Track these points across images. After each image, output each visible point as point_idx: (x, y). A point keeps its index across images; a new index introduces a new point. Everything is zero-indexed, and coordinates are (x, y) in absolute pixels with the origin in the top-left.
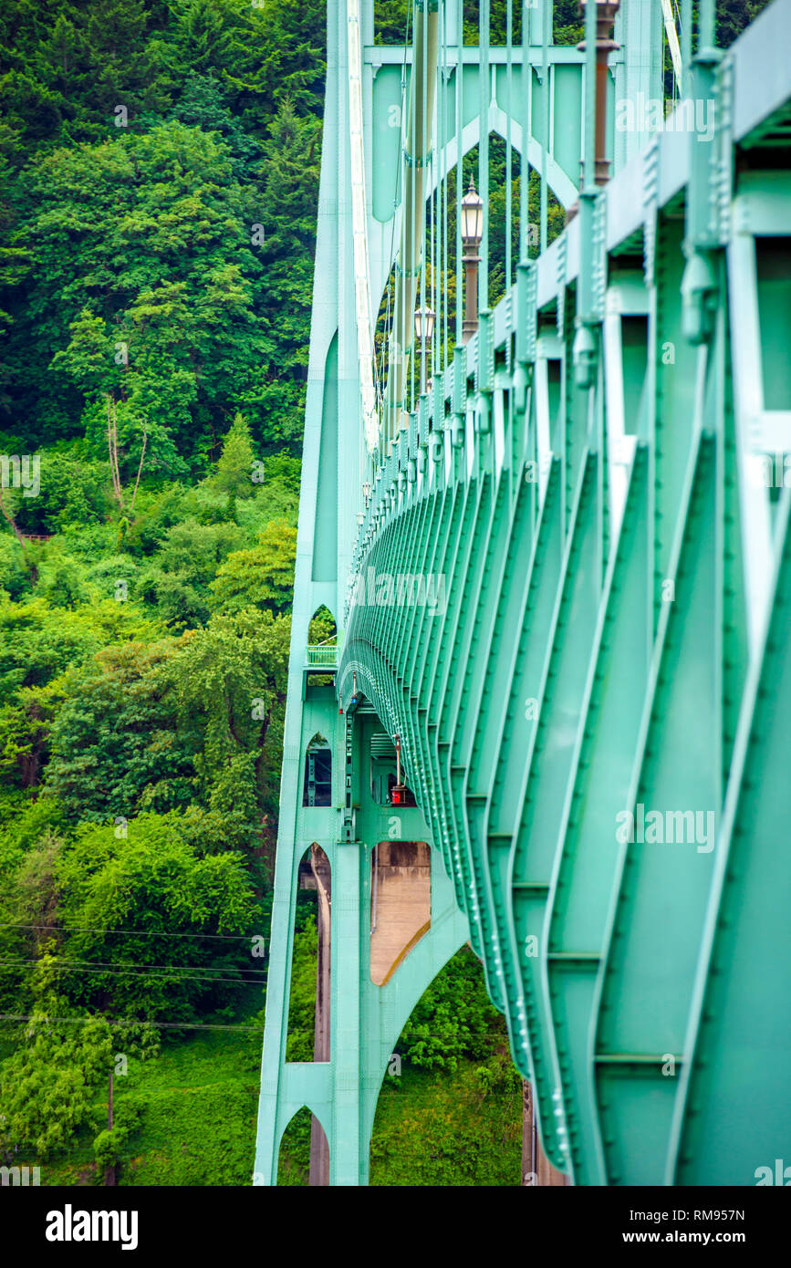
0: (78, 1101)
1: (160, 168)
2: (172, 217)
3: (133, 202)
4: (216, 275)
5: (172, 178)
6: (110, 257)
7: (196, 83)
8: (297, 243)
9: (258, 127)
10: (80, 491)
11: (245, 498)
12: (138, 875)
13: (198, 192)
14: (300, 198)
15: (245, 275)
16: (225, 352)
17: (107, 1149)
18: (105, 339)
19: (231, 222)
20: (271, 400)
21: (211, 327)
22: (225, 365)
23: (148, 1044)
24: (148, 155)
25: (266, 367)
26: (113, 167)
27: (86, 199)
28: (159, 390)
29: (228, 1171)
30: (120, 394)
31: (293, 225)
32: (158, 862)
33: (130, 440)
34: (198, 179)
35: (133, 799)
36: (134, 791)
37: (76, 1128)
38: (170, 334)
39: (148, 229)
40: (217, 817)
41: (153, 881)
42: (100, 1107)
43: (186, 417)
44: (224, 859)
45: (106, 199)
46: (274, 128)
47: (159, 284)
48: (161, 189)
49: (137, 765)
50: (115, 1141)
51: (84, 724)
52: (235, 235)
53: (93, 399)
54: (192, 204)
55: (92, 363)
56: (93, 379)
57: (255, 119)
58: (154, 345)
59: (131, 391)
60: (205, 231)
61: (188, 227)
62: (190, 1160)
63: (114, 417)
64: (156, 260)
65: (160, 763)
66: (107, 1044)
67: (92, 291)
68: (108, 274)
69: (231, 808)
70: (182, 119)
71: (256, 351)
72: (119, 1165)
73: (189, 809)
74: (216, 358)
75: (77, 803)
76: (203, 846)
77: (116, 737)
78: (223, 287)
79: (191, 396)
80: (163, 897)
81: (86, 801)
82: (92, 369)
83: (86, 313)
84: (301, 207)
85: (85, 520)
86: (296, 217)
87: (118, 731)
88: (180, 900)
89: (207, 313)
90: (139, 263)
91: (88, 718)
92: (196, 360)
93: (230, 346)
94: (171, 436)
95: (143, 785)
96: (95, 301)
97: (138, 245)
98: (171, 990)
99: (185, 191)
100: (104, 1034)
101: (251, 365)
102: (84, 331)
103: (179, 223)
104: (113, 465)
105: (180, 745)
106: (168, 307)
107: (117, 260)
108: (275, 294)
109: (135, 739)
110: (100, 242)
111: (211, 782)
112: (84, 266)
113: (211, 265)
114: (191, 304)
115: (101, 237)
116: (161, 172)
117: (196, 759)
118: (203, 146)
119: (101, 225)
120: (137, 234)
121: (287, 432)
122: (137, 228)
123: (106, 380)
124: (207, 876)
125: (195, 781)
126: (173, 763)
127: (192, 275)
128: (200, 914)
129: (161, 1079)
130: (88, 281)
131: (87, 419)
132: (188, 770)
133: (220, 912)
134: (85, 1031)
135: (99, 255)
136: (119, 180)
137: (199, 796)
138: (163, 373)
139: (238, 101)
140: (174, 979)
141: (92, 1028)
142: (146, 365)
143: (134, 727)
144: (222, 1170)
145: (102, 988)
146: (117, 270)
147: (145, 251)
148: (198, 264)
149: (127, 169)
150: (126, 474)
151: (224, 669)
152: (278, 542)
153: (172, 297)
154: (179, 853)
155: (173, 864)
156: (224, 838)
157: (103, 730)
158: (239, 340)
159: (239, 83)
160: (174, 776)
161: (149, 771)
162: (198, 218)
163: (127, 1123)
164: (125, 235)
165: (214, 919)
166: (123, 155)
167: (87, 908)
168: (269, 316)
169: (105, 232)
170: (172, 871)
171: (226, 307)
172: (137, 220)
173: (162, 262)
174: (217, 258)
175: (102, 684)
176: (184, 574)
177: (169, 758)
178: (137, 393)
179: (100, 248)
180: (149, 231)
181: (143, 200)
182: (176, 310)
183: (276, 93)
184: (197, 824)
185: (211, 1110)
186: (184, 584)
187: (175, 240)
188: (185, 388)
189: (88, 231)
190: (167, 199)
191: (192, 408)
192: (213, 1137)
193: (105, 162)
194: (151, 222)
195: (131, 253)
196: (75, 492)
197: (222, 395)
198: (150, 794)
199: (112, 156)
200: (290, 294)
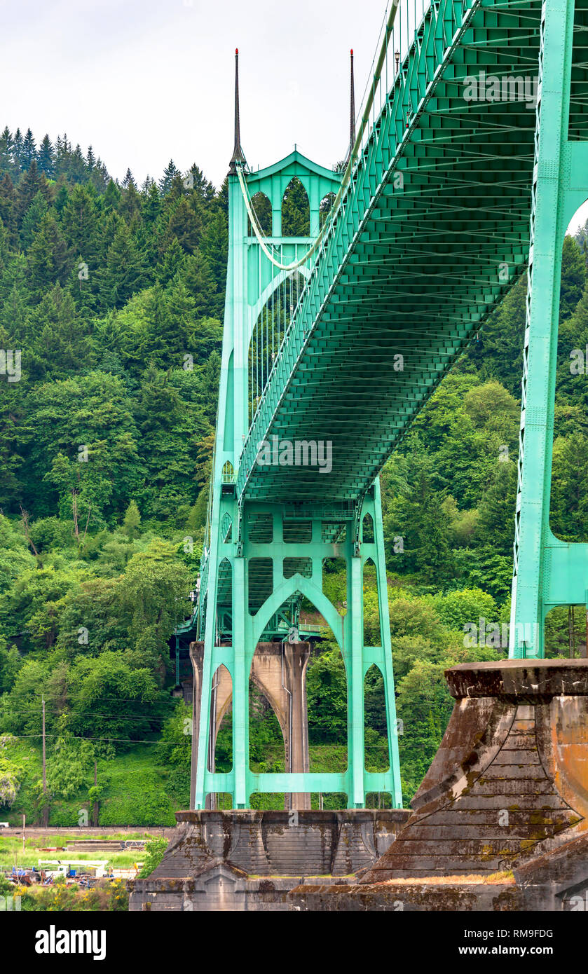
0: (80, 775)
1: (93, 390)
2: (99, 411)
3: (81, 406)
4: (121, 437)
5: (99, 394)
6: (70, 430)
7: (108, 355)
8: (158, 423)
9: (136, 375)
10: (60, 533)
11: (136, 538)
12: (105, 676)
13: (111, 400)
14: (160, 403)
15: (133, 438)
16: (125, 473)
17: (95, 794)
18: (69, 466)
19: (127, 413)
20: (147, 495)
21: (118, 461)
22: (125, 479)
23: (110, 753)
24: (87, 385)
25: (144, 480)
26: (71, 389)
27: (59, 405)
28: (94, 489)
29: (149, 805)
30: (77, 491)
31: (156, 415)
32: (115, 671)
33: (83, 511)
34: (111, 395)
35: (100, 648)
36: (100, 644)
37: (80, 786)
38: (100, 463)
39: (89, 416)
40: (138, 654)
41: (112, 680)
42: (90, 778)
43: (108, 502)
44: (144, 670)
45: (68, 404)
46: (146, 374)
47: (94, 441)
48: (94, 399)
49: (101, 632)
50: (98, 791)
51: (76, 615)
52: (129, 420)
53: (63, 494)
54: (109, 405)
55: (63, 477)
56: (64, 485)
57: (135, 372)
58: (92, 469)
59: (82, 490)
60: (115, 417)
61: (107, 416)
62: (131, 800)
63: (75, 502)
64: (92, 431)
65: (112, 631)
66: (92, 752)
67: (63, 446)
68: (70, 438)
69: (145, 650)
70: (102, 370)
71: (139, 473)
72: (99, 802)
73: (126, 650)
74: (121, 476)
75: (74, 650)
76: (133, 665)
77: (91, 621)
78: (124, 442)
79: (110, 492)
80: (116, 686)
81: (78, 650)
82: (63, 480)
83: (60, 454)
84: (159, 407)
85: (62, 547)
86: (157, 412)
87: (92, 618)
88: (124, 687)
89: (117, 454)
90: (84, 432)
91: (78, 612)
92: (111, 476)
93: (127, 470)
94: (100, 510)
95: (104, 641)
96: (63, 451)
97: (84, 424)
98: (120, 730)
99: (105, 400)
100: (91, 748)
101: (137, 479)
102: (59, 463)
103: (103, 414)
104: (75, 523)
105: (120, 624)
106: (99, 451)
107: (73, 432)
108: (148, 447)
109: (100, 621)
110: (66, 424)
111: (135, 640)
112: (59, 434)
113: (118, 433)
114: (109, 451)
115: (66, 422)
116: (94, 391)
117: (129, 629)
118: (113, 380)
119: (67, 416)
120: (84, 419)
121: (155, 510)
122: (84, 416)
123: (69, 486)
124: (136, 677)
125: (128, 639)
126: (118, 631)
127: (109, 438)
128: (134, 694)
129: (117, 768)
130: (61, 441)
131: (60, 504)
132: (125, 634)
133: (141, 694)
134: (82, 747)
135: (66, 429)
136: (74, 396)
137: (130, 645)
138: (96, 481)
139: (128, 363)
140: (122, 725)
141: (85, 745)
142: (88, 478)
143: (98, 616)
144: (146, 805)
145: (89, 729)
146: (74, 436)
147: (87, 426)
148: (112, 433)
149: (78, 390)
150: (81, 527)
151: (142, 586)
152: (157, 548)
153: (101, 447)
154: (123, 668)
155: (121, 672)
156: (143, 663)
157: (85, 617)
158: (130, 467)
159: (129, 355)
160: (118, 637)
161: (107, 635)
162: (111, 412)
163: (103, 785)
164: (78, 419)
165: (139, 697)
166: (76, 385)
167: (82, 692)
168: (145, 457)
169: (68, 419)
170: (121, 675)
171: (125, 452)
172: (84, 413)
173: (95, 432)
174: (121, 430)
175: (84, 597)
176: (111, 565)
177: (116, 628)
178: (84, 490)
179: (65, 426)
180: (89, 417)
181: (86, 404)
182: (102, 452)
183: (145, 359)
184: (130, 656)
185: (140, 780)
186: (112, 569)
187: (101, 421)
188: (107, 488)
189: (60, 419)
190: (97, 404)
191: (111, 497)
192: (141, 791)
193: (68, 388)
194: (90, 413)
195: (81, 428)
196: (57, 534)
197: (123, 493)
198: (107, 645)
199: (71, 385)
200: (155, 447)
